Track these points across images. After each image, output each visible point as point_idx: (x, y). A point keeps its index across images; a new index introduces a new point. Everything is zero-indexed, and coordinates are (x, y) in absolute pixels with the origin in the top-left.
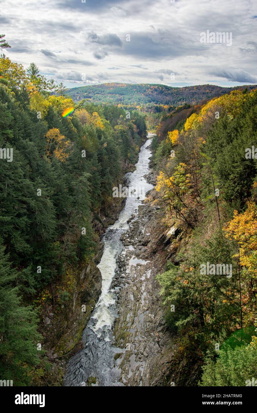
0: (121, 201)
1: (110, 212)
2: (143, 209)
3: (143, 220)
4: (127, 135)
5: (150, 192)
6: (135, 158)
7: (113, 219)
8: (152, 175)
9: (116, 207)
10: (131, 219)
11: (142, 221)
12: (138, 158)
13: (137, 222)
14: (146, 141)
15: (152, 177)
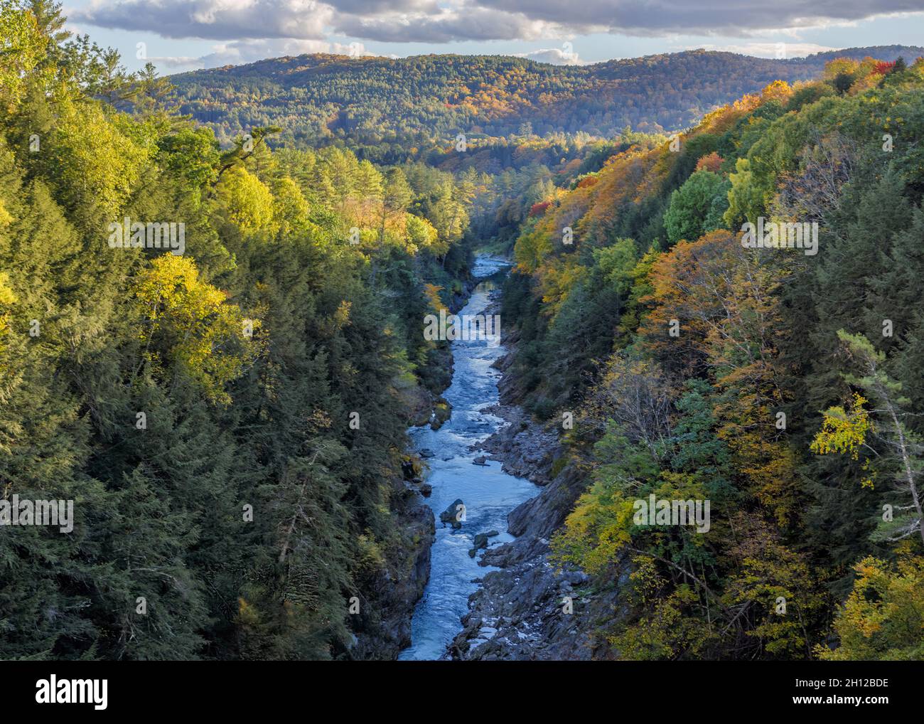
0: (413, 557)
1: (375, 608)
2: (512, 586)
3: (522, 635)
4: (406, 268)
5: (532, 513)
6: (437, 364)
7: (388, 640)
8: (525, 433)
9: (396, 582)
10: (469, 638)
11: (516, 640)
12: (452, 362)
13: (500, 648)
14: (470, 291)
15: (528, 444)
